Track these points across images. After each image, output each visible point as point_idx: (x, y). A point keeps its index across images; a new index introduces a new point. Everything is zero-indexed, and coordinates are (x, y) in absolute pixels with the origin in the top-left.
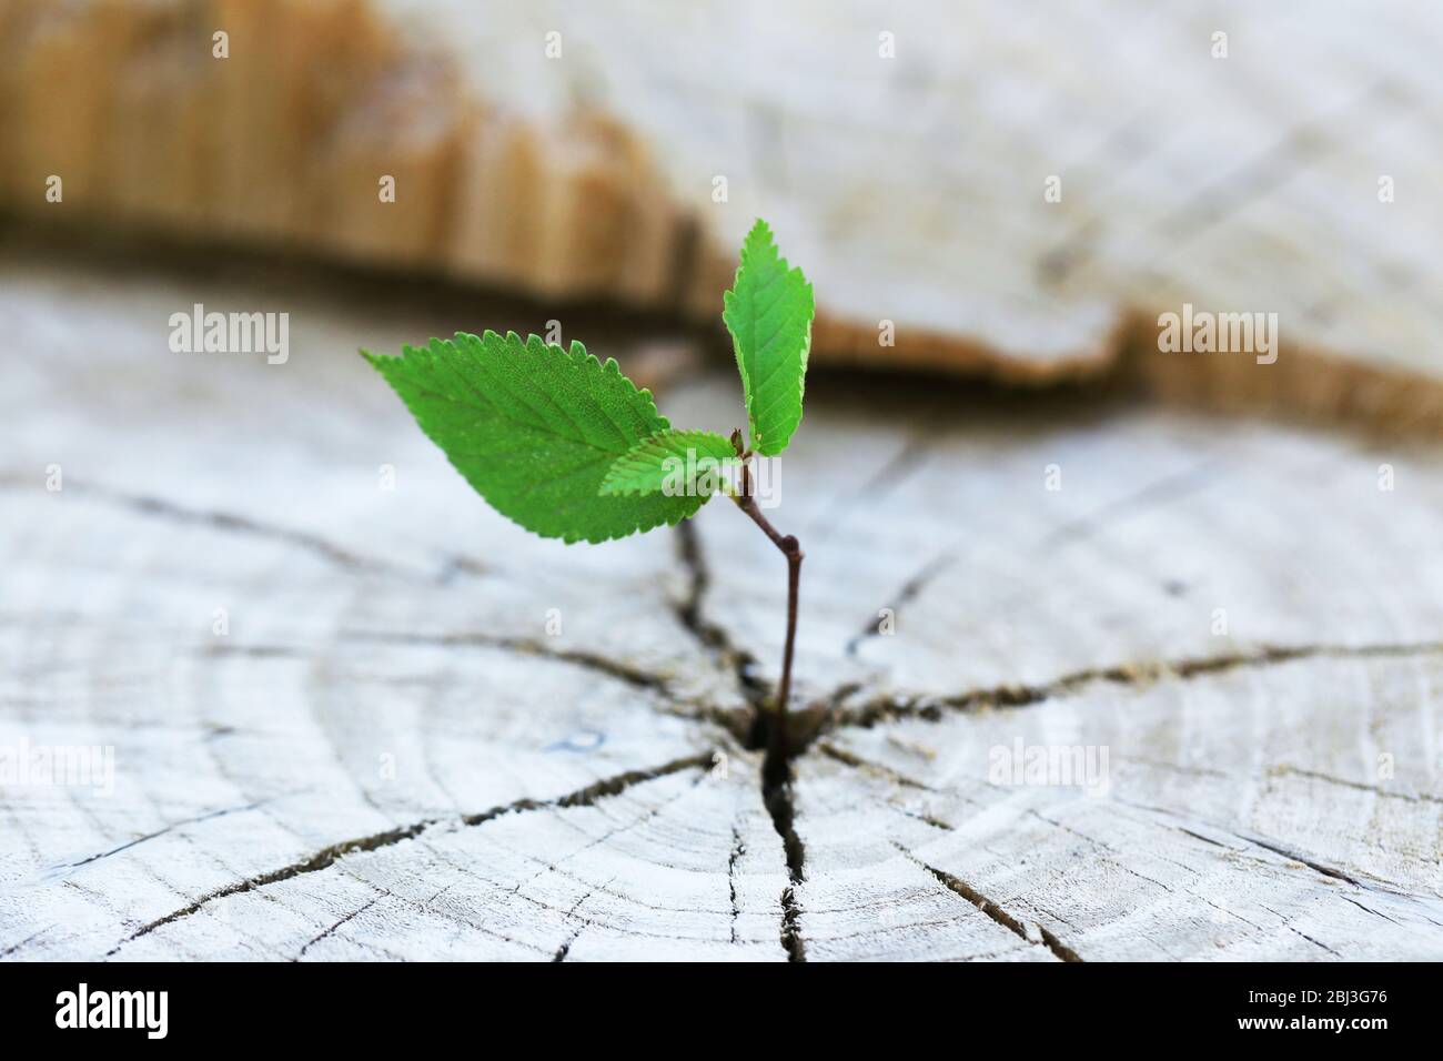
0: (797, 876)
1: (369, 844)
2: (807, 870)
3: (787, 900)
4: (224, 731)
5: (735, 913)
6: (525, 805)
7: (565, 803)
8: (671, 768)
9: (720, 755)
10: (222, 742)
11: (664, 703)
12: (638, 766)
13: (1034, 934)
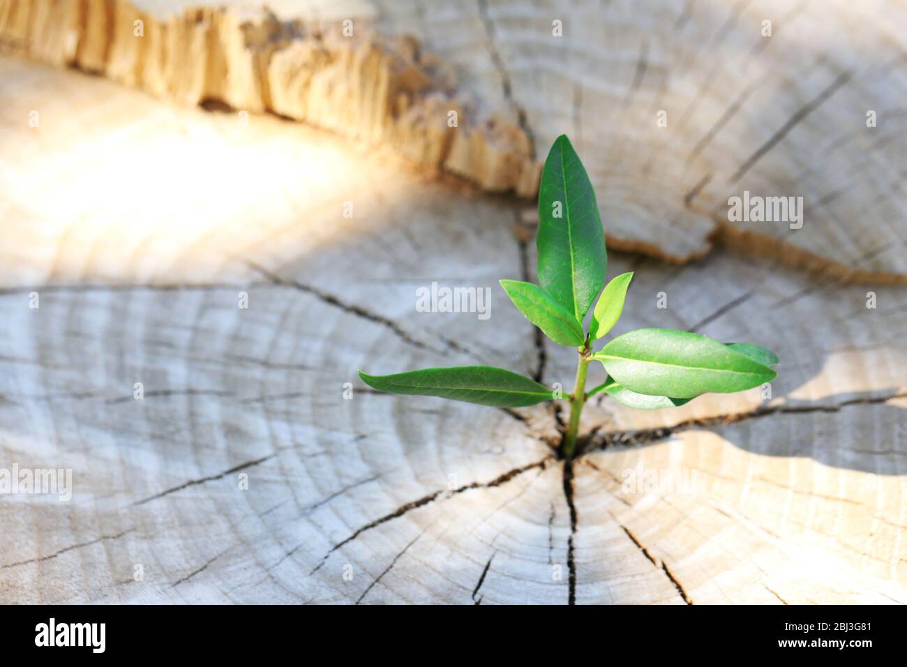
0: (574, 529)
1: (418, 504)
2: (578, 527)
3: (570, 541)
4: (363, 437)
5: (551, 548)
6: (475, 485)
7: (491, 484)
8: (530, 467)
9: (547, 463)
10: (363, 441)
11: (527, 431)
12: (518, 465)
13: (659, 564)
